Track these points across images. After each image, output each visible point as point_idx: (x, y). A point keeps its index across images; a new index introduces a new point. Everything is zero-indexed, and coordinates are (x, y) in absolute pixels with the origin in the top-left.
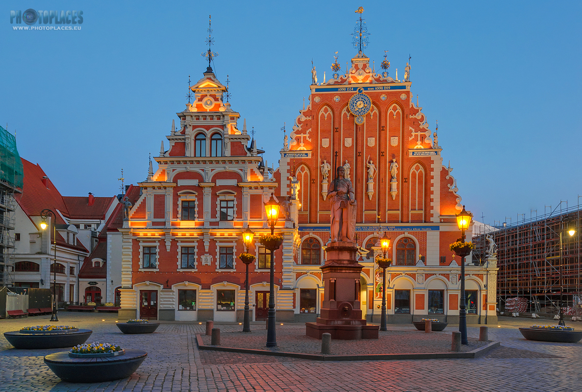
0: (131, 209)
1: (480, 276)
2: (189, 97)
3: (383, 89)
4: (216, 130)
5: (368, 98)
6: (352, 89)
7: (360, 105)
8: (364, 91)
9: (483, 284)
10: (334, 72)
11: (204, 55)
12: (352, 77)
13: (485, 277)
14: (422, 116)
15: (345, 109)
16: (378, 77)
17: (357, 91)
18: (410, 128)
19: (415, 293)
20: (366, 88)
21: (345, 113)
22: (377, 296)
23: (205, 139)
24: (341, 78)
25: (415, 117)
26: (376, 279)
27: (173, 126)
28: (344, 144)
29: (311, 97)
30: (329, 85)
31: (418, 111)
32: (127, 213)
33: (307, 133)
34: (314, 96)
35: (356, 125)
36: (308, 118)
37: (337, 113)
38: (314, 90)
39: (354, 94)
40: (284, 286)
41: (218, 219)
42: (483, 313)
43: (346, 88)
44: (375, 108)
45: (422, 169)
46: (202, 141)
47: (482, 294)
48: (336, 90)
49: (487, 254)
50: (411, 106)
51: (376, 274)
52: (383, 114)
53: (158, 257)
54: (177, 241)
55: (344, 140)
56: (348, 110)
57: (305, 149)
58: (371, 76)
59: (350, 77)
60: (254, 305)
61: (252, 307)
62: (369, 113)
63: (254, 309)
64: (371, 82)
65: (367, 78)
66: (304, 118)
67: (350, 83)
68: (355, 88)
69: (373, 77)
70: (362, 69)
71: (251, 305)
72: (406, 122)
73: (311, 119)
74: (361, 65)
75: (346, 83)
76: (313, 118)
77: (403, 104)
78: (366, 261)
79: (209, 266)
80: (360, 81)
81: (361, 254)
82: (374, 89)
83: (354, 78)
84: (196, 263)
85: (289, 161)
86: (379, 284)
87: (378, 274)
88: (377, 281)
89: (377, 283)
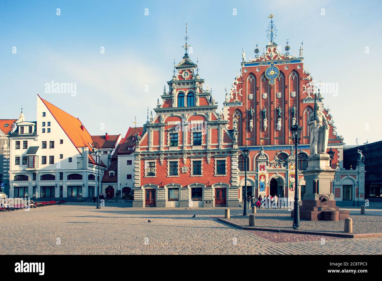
0: (140, 140)
1: (354, 176)
2: (174, 72)
3: (287, 63)
4: (191, 91)
5: (277, 68)
6: (267, 64)
7: (272, 73)
8: (274, 65)
9: (356, 181)
10: (256, 54)
11: (183, 47)
12: (267, 56)
13: (357, 176)
14: (311, 78)
15: (263, 76)
16: (283, 56)
17: (270, 65)
18: (304, 86)
20: (276, 63)
21: (263, 78)
22: (290, 189)
23: (184, 97)
24: (260, 57)
25: (306, 79)
26: (290, 179)
27: (165, 90)
28: (262, 97)
29: (242, 70)
30: (253, 62)
31: (308, 75)
32: (138, 142)
33: (240, 91)
34: (243, 68)
35: (270, 85)
36: (240, 82)
37: (258, 78)
38: (244, 65)
39: (268, 66)
40: (233, 185)
41: (192, 144)
42: (356, 199)
43: (264, 63)
44: (281, 75)
45: (311, 110)
46: (182, 98)
47: (355, 187)
48: (258, 64)
49: (358, 162)
50: (303, 72)
51: (290, 175)
52: (286, 78)
53: (156, 168)
54: (167, 159)
55: (262, 95)
56: (265, 77)
57: (239, 101)
58: (279, 55)
59: (266, 57)
60: (214, 197)
61: (213, 198)
62: (278, 78)
63: (214, 199)
64: (279, 58)
65: (276, 56)
66: (237, 82)
67: (266, 59)
68: (269, 63)
69: (280, 55)
70: (273, 51)
71: (212, 197)
72: (301, 82)
73: (242, 82)
74: (272, 49)
75: (263, 60)
76: (243, 82)
77: (299, 72)
78: (283, 168)
79: (187, 173)
80: (272, 59)
81: (280, 164)
82: (281, 63)
83: (268, 57)
84: (179, 172)
85: (229, 109)
86: (291, 182)
87: (291, 176)
88: (290, 180)
89: (290, 181)
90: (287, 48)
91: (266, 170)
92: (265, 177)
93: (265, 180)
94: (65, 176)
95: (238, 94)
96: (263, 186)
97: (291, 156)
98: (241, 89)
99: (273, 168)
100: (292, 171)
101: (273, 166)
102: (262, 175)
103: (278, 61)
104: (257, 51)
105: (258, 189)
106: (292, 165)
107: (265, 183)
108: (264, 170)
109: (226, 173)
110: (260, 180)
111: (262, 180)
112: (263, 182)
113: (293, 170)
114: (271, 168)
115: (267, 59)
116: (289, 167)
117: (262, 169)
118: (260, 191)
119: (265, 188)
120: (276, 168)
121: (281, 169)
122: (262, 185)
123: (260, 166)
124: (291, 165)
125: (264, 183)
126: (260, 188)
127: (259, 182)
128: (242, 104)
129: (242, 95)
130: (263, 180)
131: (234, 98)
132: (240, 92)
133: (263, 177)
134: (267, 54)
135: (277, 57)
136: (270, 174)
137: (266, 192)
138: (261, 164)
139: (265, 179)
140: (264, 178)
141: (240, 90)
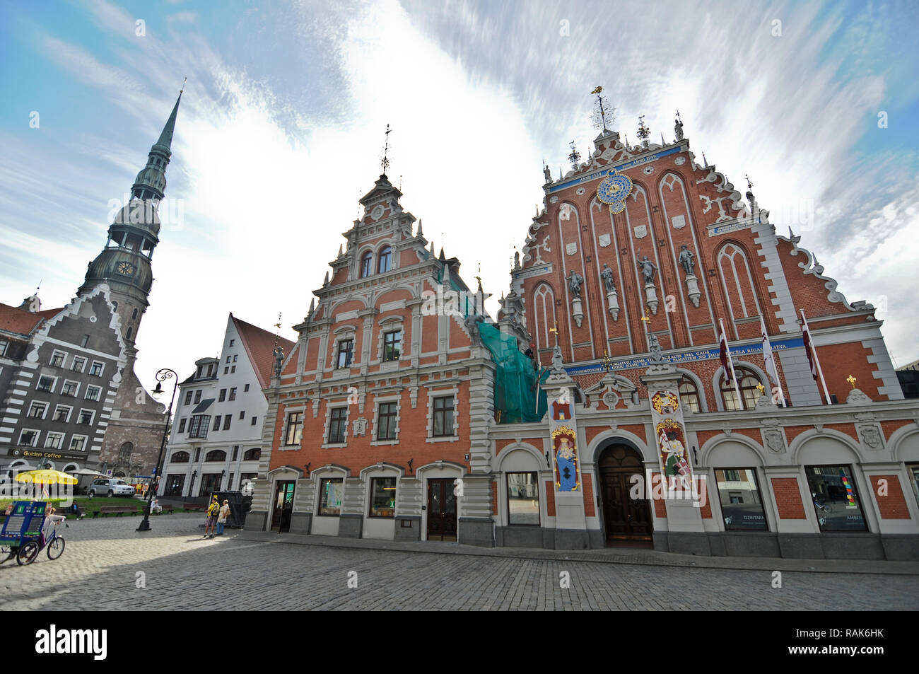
3: (646, 160)
5: (624, 178)
6: (600, 174)
7: (615, 189)
8: (617, 172)
12: (597, 161)
14: (719, 176)
15: (594, 200)
16: (635, 149)
17: (607, 174)
18: (701, 197)
19: (769, 477)
20: (619, 167)
21: (595, 206)
23: (372, 257)
24: (584, 166)
25: (705, 180)
26: (661, 446)
28: (598, 245)
29: (546, 200)
30: (567, 179)
31: (708, 170)
33: (544, 242)
35: (613, 215)
36: (543, 225)
37: (583, 208)
38: (549, 190)
39: (602, 179)
40: (474, 468)
41: (379, 361)
43: (592, 175)
44: (638, 187)
45: (737, 249)
46: (370, 260)
48: (578, 180)
50: (695, 169)
51: (660, 434)
52: (652, 190)
53: (302, 427)
54: (326, 400)
55: (598, 239)
56: (598, 201)
57: (544, 263)
58: (624, 152)
59: (594, 162)
60: (423, 508)
61: (420, 510)
62: (630, 196)
63: (424, 514)
64: (626, 158)
65: (619, 155)
66: (539, 226)
67: (596, 168)
68: (604, 172)
69: (627, 151)
70: (610, 147)
71: (418, 507)
72: (693, 191)
73: (547, 224)
74: (607, 145)
75: (590, 170)
76: (550, 222)
77: (682, 171)
78: (631, 407)
79: (363, 436)
80: (610, 161)
81: (619, 394)
82: (632, 165)
83: (600, 161)
84: (346, 434)
85: (523, 283)
86: (669, 456)
87: (664, 434)
88: (664, 449)
89: (665, 455)
90: (643, 133)
91: (574, 418)
92: (570, 438)
93: (574, 452)
94: (241, 454)
95: (541, 249)
96: (569, 473)
97: (654, 367)
98: (548, 237)
99: (598, 409)
100: (667, 416)
101: (597, 404)
102: (563, 435)
103: (626, 162)
104: (574, 156)
105: (552, 483)
106: (663, 396)
107: (575, 461)
108: (568, 417)
109: (456, 431)
110: (556, 450)
111: (563, 450)
112: (567, 457)
113: (668, 412)
114: (592, 409)
115: (599, 165)
116: (654, 403)
117: (562, 416)
118: (560, 489)
119: (577, 479)
120: (607, 408)
121: (626, 410)
122: (566, 470)
123: (555, 404)
124: (658, 396)
125: (569, 460)
126: (558, 480)
127: (553, 459)
128: (551, 268)
129: (549, 250)
130: (566, 452)
131: (534, 259)
132: (545, 244)
133: (564, 441)
134: (596, 157)
135: (622, 156)
136: (591, 432)
137: (581, 494)
138: (554, 399)
139: (573, 447)
140: (568, 443)
141: (545, 240)
